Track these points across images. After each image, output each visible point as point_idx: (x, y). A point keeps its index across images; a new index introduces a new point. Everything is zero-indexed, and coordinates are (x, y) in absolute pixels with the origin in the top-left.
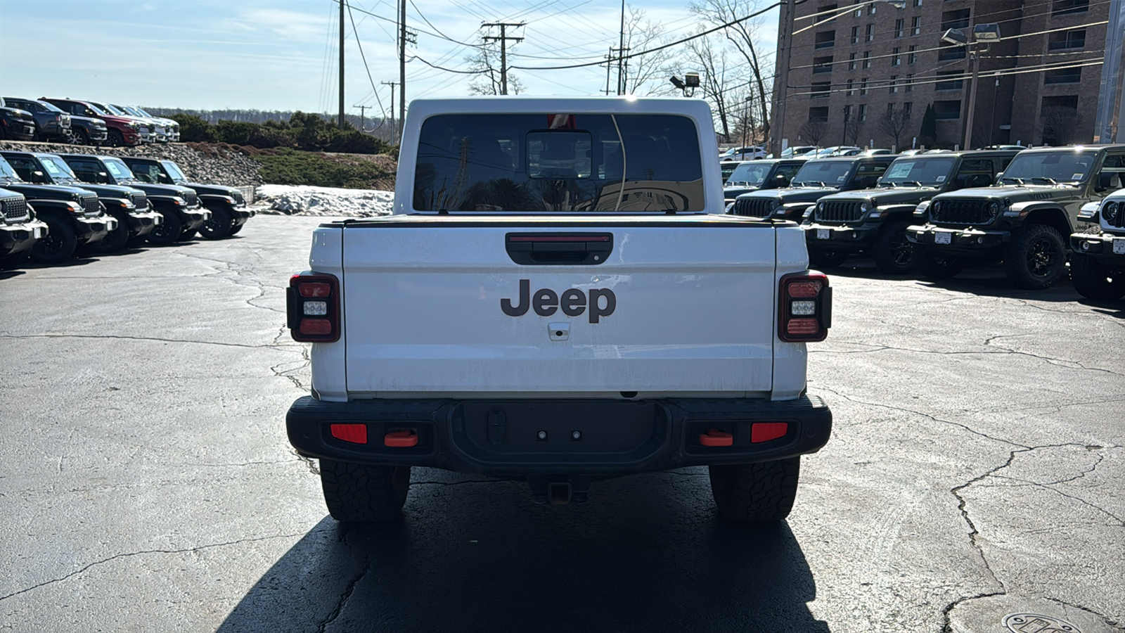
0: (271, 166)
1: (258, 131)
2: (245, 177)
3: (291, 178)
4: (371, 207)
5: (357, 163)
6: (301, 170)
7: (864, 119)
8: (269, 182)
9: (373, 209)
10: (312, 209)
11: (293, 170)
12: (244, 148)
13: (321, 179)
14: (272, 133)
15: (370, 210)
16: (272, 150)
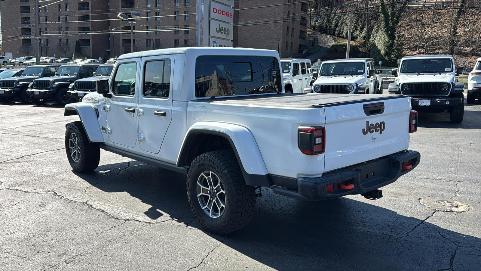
7: (49, 45)
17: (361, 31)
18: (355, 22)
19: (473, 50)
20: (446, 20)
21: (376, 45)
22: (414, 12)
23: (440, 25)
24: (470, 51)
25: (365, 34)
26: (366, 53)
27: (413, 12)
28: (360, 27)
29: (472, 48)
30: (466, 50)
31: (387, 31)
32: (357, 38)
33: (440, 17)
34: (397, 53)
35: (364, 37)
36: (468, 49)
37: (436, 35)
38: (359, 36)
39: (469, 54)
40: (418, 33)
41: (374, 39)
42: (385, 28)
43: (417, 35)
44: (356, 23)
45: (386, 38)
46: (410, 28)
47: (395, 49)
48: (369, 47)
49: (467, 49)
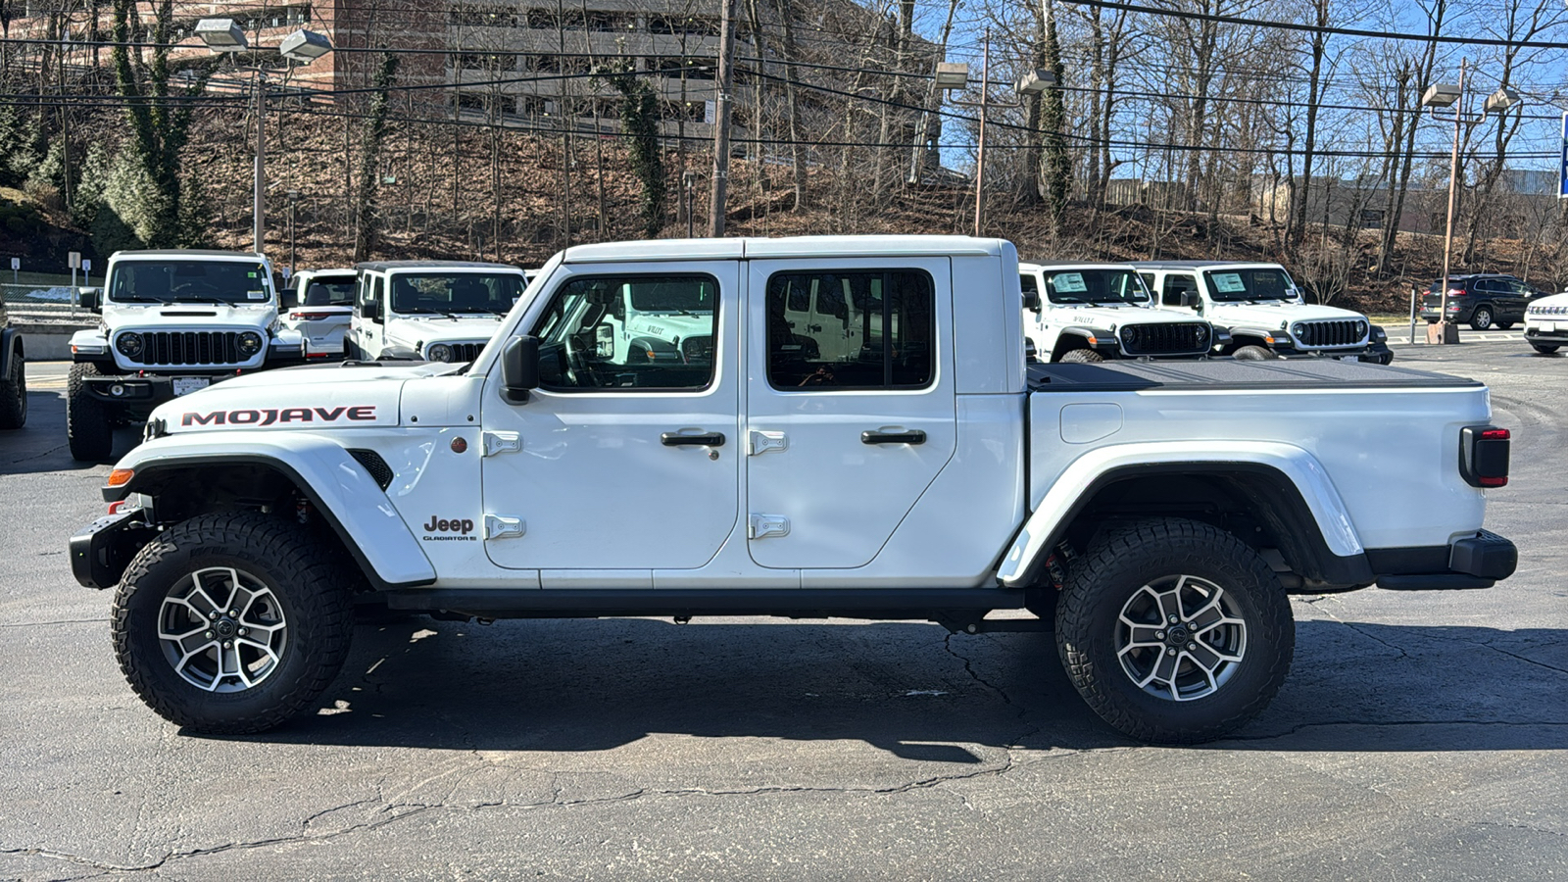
17: (39, 155)
18: (11, 121)
19: (418, 239)
20: (321, 143)
21: (111, 210)
22: (217, 110)
23: (306, 158)
24: (413, 243)
25: (56, 167)
26: (71, 232)
27: (213, 108)
28: (32, 140)
29: (414, 235)
30: (399, 240)
31: (150, 165)
32: (27, 178)
33: (301, 134)
34: (194, 237)
35: (56, 178)
36: (404, 236)
37: (301, 189)
38: (33, 172)
39: (409, 251)
40: (242, 178)
41: (97, 185)
42: (141, 152)
43: (239, 184)
44: (14, 125)
45: (151, 187)
46: (212, 161)
47: (188, 225)
48: (81, 212)
49: (400, 236)
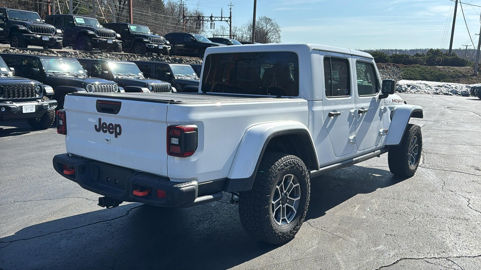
0: (407, 72)
1: (409, 58)
2: (394, 77)
3: (415, 77)
4: (440, 90)
5: (452, 71)
6: (421, 74)
8: (404, 79)
9: (441, 91)
10: (412, 91)
11: (417, 74)
12: (397, 65)
13: (429, 78)
14: (415, 58)
15: (439, 92)
16: (411, 66)
